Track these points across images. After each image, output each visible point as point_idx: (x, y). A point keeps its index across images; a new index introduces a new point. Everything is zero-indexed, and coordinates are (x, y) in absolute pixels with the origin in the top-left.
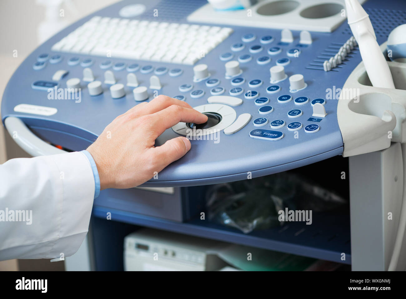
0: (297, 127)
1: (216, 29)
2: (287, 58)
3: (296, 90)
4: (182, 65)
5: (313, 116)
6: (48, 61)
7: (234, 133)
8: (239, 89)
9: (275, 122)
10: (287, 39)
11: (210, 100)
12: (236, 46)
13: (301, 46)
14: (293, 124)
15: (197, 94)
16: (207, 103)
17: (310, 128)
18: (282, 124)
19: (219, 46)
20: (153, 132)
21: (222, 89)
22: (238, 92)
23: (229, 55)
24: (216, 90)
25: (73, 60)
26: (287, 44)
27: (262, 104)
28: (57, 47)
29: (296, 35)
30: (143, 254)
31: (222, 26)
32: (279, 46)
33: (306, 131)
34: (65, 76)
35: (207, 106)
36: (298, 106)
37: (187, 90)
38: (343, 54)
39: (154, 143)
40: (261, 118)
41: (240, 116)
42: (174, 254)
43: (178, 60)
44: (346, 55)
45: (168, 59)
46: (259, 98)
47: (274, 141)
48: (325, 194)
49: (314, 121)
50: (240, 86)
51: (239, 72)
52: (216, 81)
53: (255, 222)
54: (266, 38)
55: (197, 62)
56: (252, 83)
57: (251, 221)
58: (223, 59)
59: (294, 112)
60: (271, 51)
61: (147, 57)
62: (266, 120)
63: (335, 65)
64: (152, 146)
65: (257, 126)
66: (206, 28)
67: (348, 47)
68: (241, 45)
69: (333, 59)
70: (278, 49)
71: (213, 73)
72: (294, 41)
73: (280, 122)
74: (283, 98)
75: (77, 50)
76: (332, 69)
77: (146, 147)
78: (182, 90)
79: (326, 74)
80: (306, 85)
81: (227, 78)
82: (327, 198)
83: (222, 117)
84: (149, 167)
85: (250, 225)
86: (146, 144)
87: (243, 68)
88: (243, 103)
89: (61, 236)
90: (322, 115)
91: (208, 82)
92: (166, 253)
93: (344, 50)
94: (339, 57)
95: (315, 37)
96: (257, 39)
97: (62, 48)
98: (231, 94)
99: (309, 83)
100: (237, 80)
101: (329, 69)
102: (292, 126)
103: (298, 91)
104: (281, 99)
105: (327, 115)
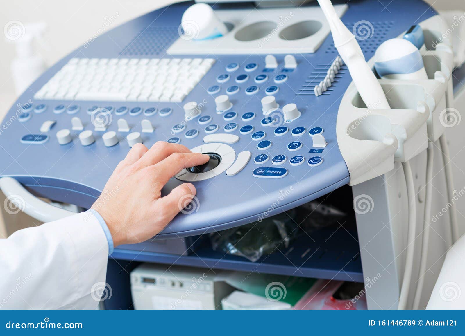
0: (300, 162)
1: (198, 61)
2: (275, 86)
3: (291, 120)
4: (170, 103)
5: (313, 147)
6: (33, 111)
7: (237, 174)
8: (233, 125)
9: (276, 158)
10: (271, 64)
11: (206, 139)
12: (221, 77)
13: (287, 70)
14: (295, 158)
15: (191, 135)
16: (204, 143)
17: (314, 161)
18: (284, 159)
19: (204, 79)
20: (159, 182)
21: (216, 126)
22: (233, 128)
23: (216, 87)
24: (211, 128)
25: (58, 108)
26: (272, 70)
27: (260, 139)
28: (39, 95)
29: (280, 60)
30: (150, 287)
31: (204, 57)
32: (264, 73)
33: (309, 164)
34: (53, 126)
35: (204, 146)
36: (296, 138)
37: (180, 130)
38: (331, 76)
39: (160, 194)
40: (261, 155)
41: (240, 155)
42: (181, 285)
43: (165, 98)
44: (334, 76)
45: (155, 98)
46: (255, 133)
47: (279, 178)
48: (323, 209)
49: (316, 152)
50: (233, 121)
51: (229, 106)
52: (208, 117)
53: (261, 249)
54: (250, 66)
55: (185, 99)
56: (244, 117)
57: (257, 248)
58: (210, 93)
59: (294, 144)
60: (257, 79)
61: (133, 98)
62: (267, 156)
63: (325, 89)
64: (159, 198)
65: (259, 164)
66: (188, 60)
67: (335, 68)
68: (227, 76)
69: (323, 83)
70: (264, 76)
71: (203, 109)
72: (278, 66)
73: (281, 157)
74: (279, 130)
75: (60, 96)
76: (323, 93)
77: (153, 199)
78: (175, 131)
79: (318, 98)
80: (300, 113)
81: (219, 113)
82: (325, 213)
83: (221, 157)
84: (160, 218)
85: (257, 253)
86: (154, 196)
87: (233, 101)
88: (239, 139)
89: (80, 297)
90: (323, 146)
91: (201, 120)
92: (173, 284)
93: (332, 72)
94: (329, 80)
95: (300, 60)
96: (241, 68)
97: (45, 95)
98: (226, 130)
99: (302, 110)
100: (229, 115)
101: (320, 94)
102: (294, 160)
103: (292, 120)
104: (277, 131)
105: (327, 144)
